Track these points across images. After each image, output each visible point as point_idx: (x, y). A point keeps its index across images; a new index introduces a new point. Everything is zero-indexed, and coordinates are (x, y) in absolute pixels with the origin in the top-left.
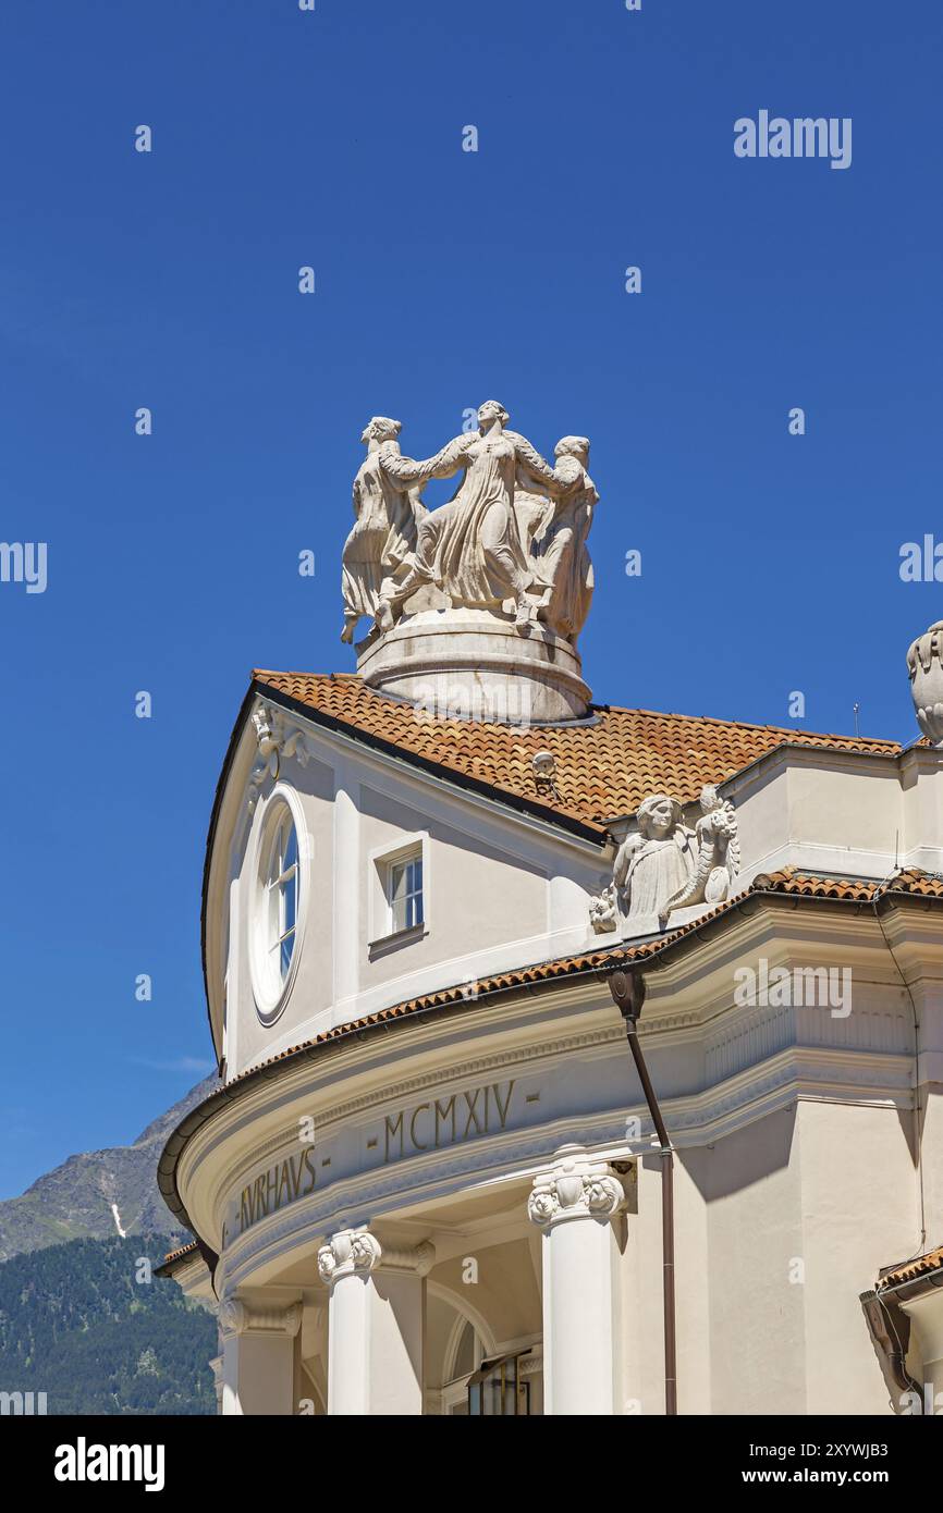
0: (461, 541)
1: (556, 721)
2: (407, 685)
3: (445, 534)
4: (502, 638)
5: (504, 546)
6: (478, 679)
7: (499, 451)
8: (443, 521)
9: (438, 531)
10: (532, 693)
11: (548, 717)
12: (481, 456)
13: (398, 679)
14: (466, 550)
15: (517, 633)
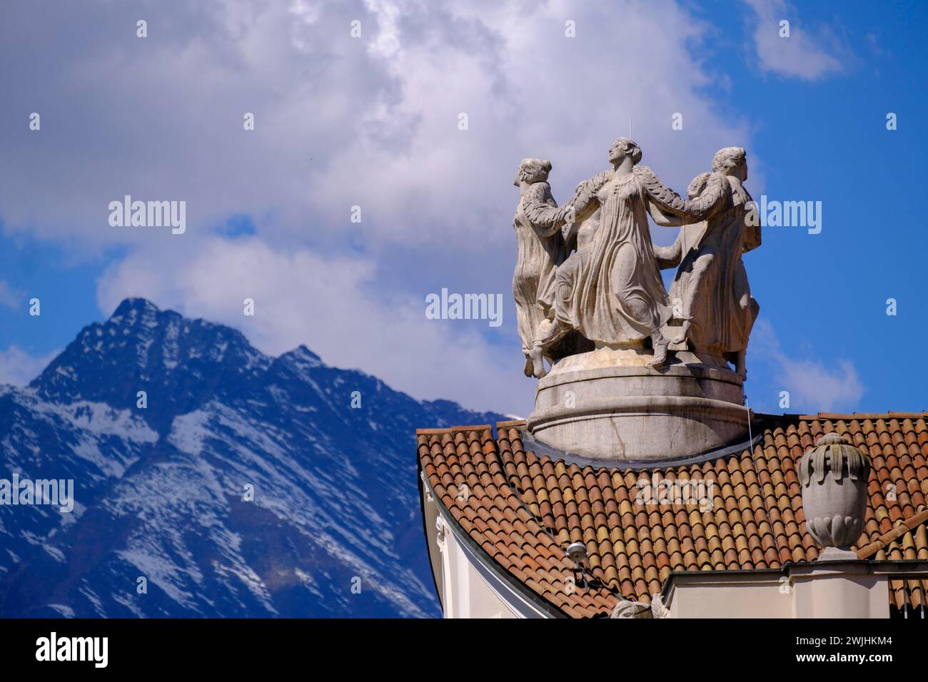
0: (594, 286)
1: (699, 454)
2: (553, 434)
3: (579, 281)
4: (637, 380)
5: (634, 288)
6: (613, 424)
7: (626, 192)
8: (576, 268)
9: (572, 278)
10: (669, 430)
11: (689, 452)
12: (609, 198)
13: (545, 428)
14: (600, 294)
15: (654, 372)
